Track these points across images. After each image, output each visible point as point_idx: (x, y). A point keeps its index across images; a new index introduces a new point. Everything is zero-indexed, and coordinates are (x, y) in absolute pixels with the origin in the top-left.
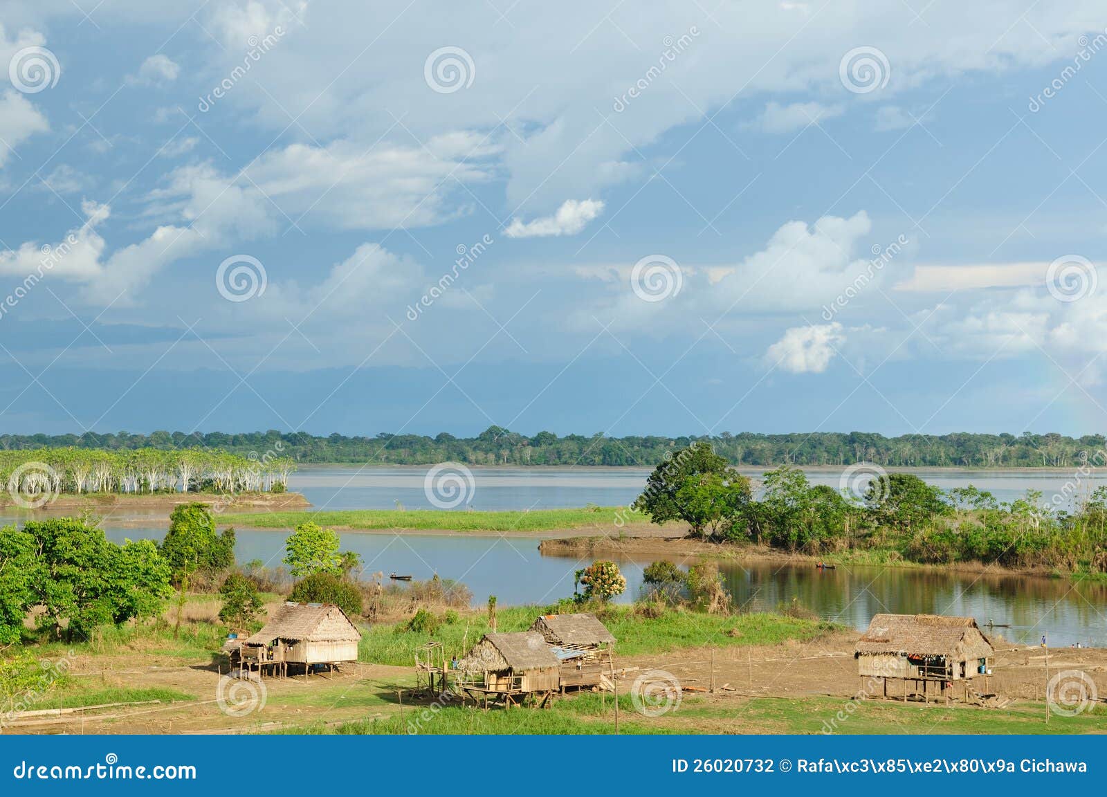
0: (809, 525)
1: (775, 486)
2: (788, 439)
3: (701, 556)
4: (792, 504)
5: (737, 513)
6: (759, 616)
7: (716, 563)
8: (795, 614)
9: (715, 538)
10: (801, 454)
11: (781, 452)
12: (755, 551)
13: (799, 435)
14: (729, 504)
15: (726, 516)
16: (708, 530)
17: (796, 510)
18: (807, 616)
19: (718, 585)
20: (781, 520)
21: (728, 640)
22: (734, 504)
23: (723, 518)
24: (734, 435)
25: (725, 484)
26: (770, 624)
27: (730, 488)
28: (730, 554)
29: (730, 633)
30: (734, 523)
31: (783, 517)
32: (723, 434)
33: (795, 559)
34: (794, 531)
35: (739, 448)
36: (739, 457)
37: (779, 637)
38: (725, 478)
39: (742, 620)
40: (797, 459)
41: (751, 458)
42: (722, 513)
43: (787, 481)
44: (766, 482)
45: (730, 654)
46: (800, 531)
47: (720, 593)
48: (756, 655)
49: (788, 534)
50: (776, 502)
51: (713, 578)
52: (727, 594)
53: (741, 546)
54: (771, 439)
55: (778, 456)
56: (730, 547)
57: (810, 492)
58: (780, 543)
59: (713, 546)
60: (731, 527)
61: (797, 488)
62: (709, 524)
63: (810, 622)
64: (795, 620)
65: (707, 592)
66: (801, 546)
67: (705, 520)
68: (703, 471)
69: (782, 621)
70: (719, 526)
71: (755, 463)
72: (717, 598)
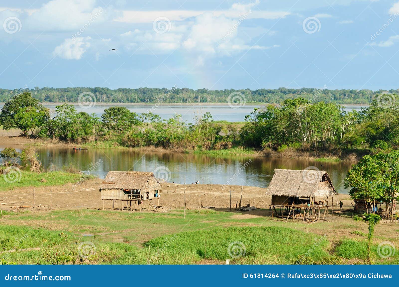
0: (77, 130)
1: (61, 112)
2: (66, 90)
3: (26, 145)
4: (70, 121)
5: (43, 125)
6: (55, 172)
7: (34, 149)
8: (71, 171)
9: (33, 137)
10: (72, 97)
11: (62, 96)
12: (51, 142)
13: (71, 88)
14: (39, 121)
15: (38, 126)
16: (29, 133)
17: (71, 123)
18: (78, 172)
19: (35, 158)
20: (64, 128)
21: (41, 184)
22: (42, 121)
23: (37, 127)
24: (40, 88)
25: (38, 111)
26: (59, 176)
27: (40, 113)
28: (40, 144)
29: (41, 181)
30: (42, 129)
31: (65, 127)
32: (35, 88)
33: (70, 146)
34: (70, 133)
35: (43, 94)
36: (43, 98)
37: (64, 182)
38: (37, 109)
39: (46, 174)
40: (70, 100)
41: (48, 99)
42: (36, 125)
43: (66, 110)
44: (56, 111)
45: (41, 190)
46: (72, 133)
47: (36, 162)
48: (53, 190)
49: (67, 134)
50: (61, 120)
51: (33, 155)
52: (39, 163)
53: (45, 140)
54: (57, 90)
55: (61, 98)
56: (40, 140)
57: (77, 115)
58: (63, 139)
59: (32, 140)
60: (40, 132)
61: (71, 113)
62: (30, 130)
63: (78, 175)
64: (71, 174)
65: (31, 162)
66: (73, 140)
67: (28, 128)
68: (27, 105)
69: (65, 174)
70: (35, 130)
71: (51, 101)
72: (35, 164)
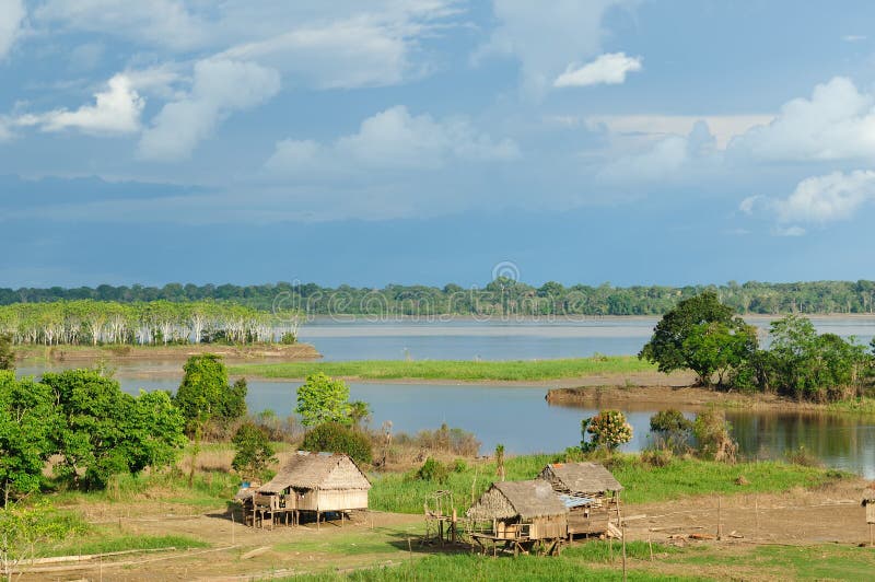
0: (817, 373)
1: (782, 335)
2: (795, 288)
3: (708, 405)
4: (802, 353)
5: (744, 362)
6: (767, 464)
7: (723, 412)
8: (803, 462)
9: (721, 387)
10: (808, 302)
11: (787, 301)
12: (762, 400)
13: (806, 284)
14: (736, 353)
15: (733, 366)
16: (715, 378)
17: (803, 359)
18: (816, 465)
19: (725, 433)
20: (788, 369)
21: (735, 487)
22: (741, 353)
23: (729, 367)
24: (740, 284)
25: (732, 332)
26: (776, 472)
27: (736, 337)
28: (736, 402)
29: (737, 481)
30: (740, 372)
31: (790, 365)
32: (730, 283)
33: (803, 407)
34: (800, 379)
35: (746, 297)
36: (746, 306)
37: (786, 485)
38: (731, 327)
39: (748, 468)
40: (804, 308)
41: (757, 306)
42: (729, 362)
43: (793, 329)
44: (772, 331)
45: (737, 502)
46: (807, 380)
47: (727, 441)
48: (763, 503)
49: (795, 383)
50: (782, 351)
51: (720, 426)
52: (733, 443)
53: (748, 395)
54: (776, 287)
55: (785, 305)
56: (736, 396)
57: (817, 340)
58: (787, 391)
59: (720, 394)
60: (738, 376)
61: (804, 337)
62: (716, 373)
63: (818, 470)
64: (804, 468)
65: (714, 440)
66: (808, 395)
67: (711, 369)
68: (710, 320)
69: (789, 469)
70: (726, 374)
71: (762, 312)
72: (724, 446)
